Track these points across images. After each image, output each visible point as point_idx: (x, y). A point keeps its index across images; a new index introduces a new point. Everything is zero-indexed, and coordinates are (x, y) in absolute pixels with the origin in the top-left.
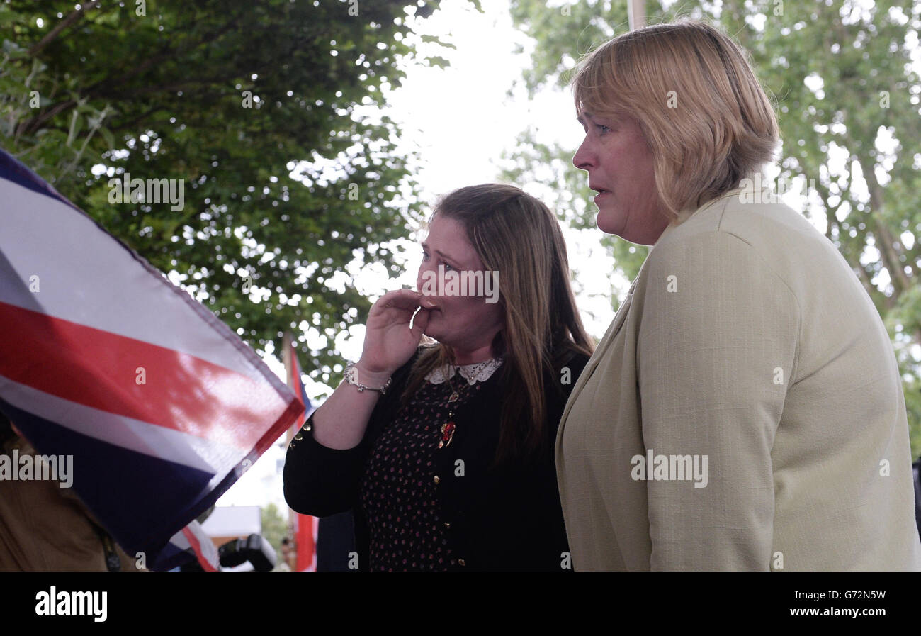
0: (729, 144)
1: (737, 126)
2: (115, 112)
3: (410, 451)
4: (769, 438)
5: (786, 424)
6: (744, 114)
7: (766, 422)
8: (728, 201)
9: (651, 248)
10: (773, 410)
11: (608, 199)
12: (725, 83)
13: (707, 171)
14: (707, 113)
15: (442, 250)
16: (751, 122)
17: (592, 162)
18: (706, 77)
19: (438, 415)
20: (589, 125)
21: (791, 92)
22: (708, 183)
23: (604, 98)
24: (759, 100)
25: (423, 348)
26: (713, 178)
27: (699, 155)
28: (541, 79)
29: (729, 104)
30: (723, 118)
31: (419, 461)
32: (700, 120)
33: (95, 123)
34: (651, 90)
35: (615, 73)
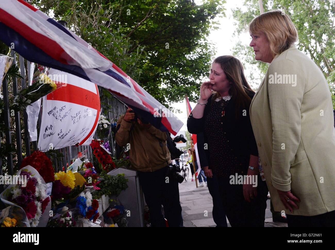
0: (286, 38)
1: (288, 34)
2: (146, 47)
3: (215, 118)
4: (299, 106)
5: (303, 103)
6: (290, 31)
7: (298, 103)
8: (287, 52)
9: (270, 64)
10: (300, 100)
11: (258, 52)
12: (285, 24)
13: (281, 44)
14: (281, 31)
15: (215, 70)
16: (291, 33)
17: (254, 45)
18: (280, 23)
19: (220, 110)
20: (253, 37)
21: (301, 27)
22: (282, 47)
23: (256, 30)
24: (293, 27)
25: (213, 94)
26: (283, 46)
27: (279, 41)
28: (241, 30)
29: (286, 29)
30: (285, 32)
31: (217, 120)
32: (279, 32)
33: (142, 50)
34: (267, 27)
35: (259, 24)
